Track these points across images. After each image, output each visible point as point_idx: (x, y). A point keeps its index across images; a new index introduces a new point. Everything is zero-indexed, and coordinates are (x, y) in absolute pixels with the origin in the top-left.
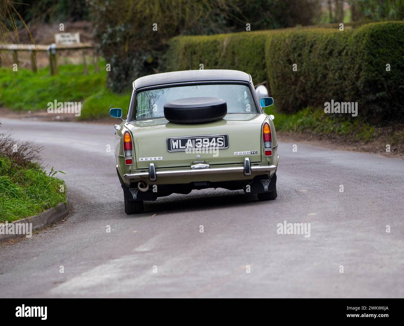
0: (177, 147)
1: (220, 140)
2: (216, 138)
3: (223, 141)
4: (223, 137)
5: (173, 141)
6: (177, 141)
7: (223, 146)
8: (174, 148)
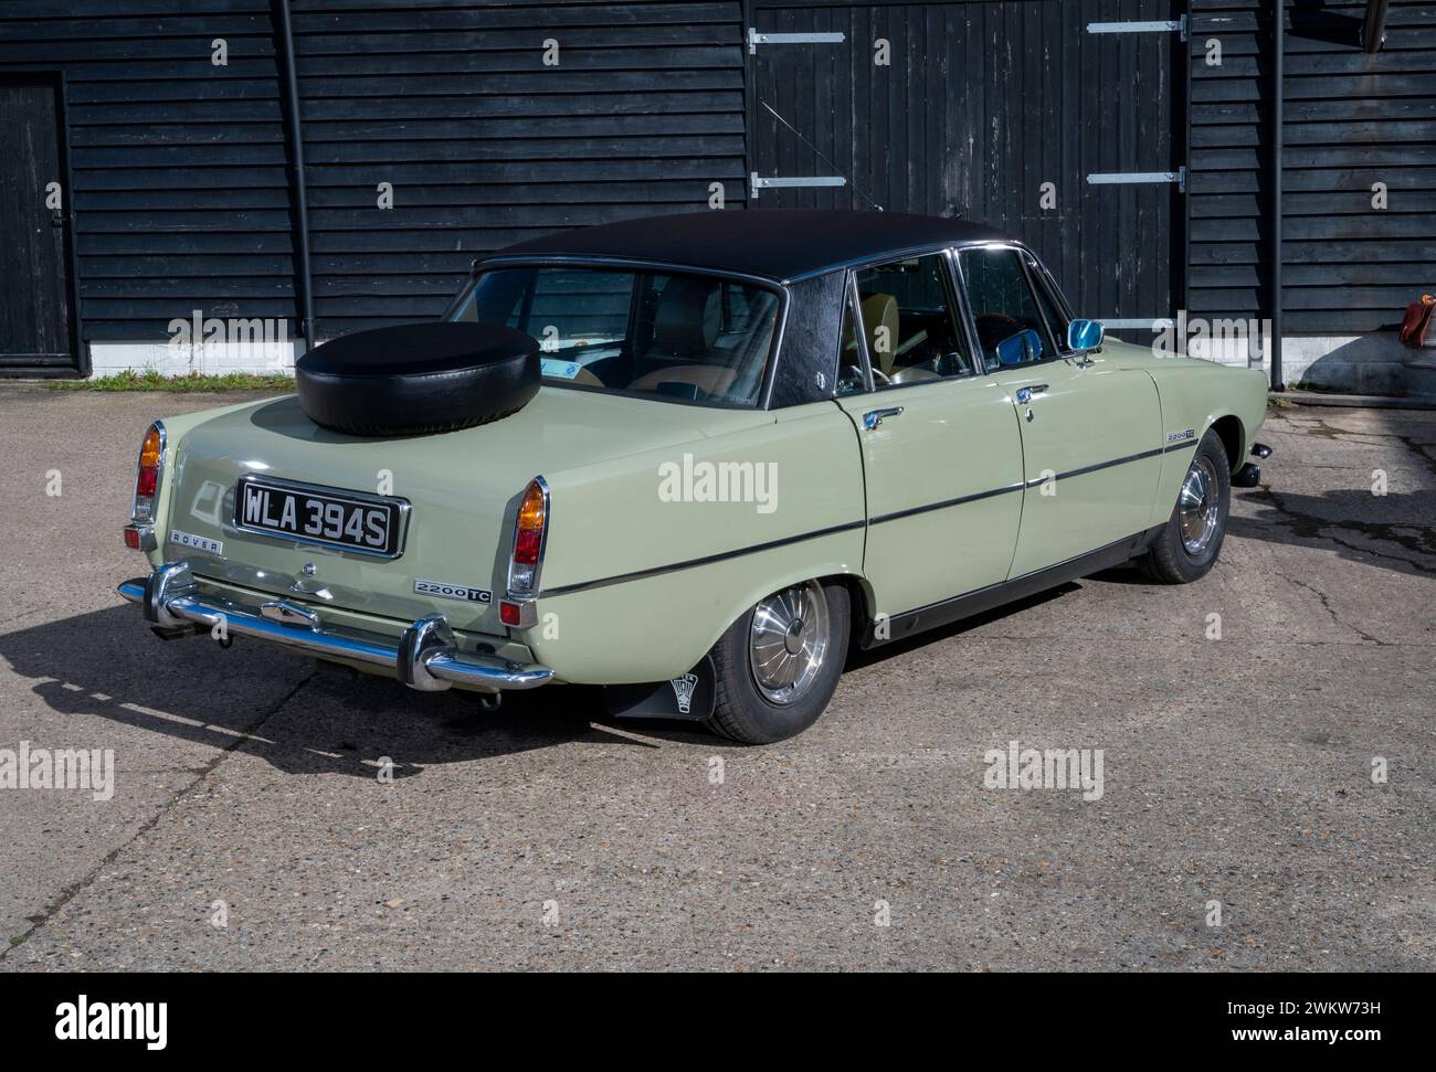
0: (257, 520)
1: (376, 521)
2: (366, 510)
3: (382, 525)
4: (385, 512)
5: (250, 491)
6: (260, 493)
7: (382, 547)
8: (249, 519)
